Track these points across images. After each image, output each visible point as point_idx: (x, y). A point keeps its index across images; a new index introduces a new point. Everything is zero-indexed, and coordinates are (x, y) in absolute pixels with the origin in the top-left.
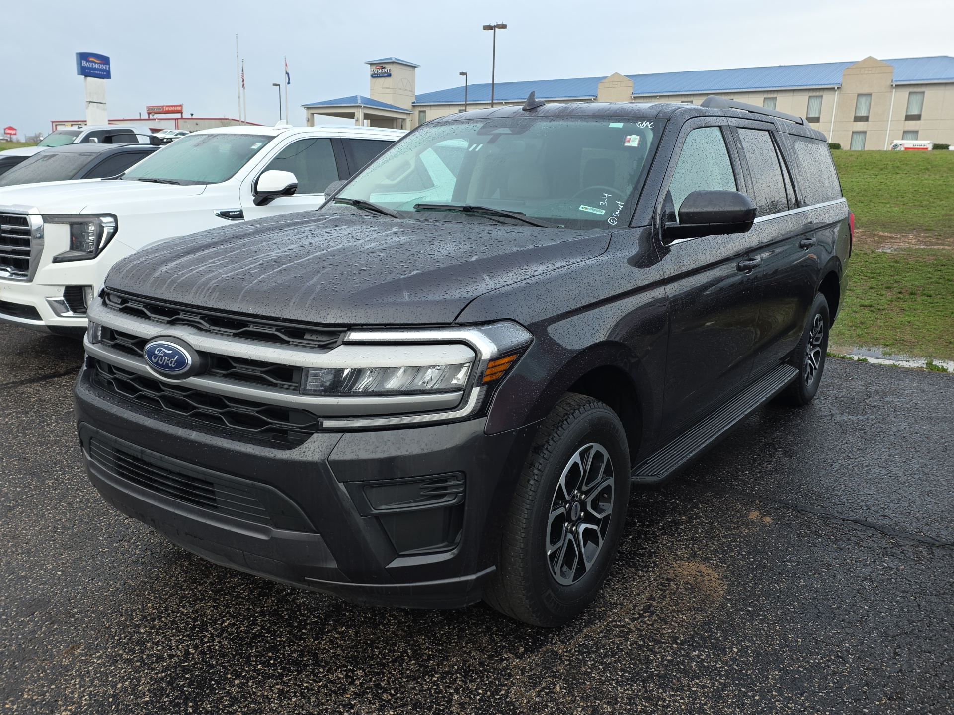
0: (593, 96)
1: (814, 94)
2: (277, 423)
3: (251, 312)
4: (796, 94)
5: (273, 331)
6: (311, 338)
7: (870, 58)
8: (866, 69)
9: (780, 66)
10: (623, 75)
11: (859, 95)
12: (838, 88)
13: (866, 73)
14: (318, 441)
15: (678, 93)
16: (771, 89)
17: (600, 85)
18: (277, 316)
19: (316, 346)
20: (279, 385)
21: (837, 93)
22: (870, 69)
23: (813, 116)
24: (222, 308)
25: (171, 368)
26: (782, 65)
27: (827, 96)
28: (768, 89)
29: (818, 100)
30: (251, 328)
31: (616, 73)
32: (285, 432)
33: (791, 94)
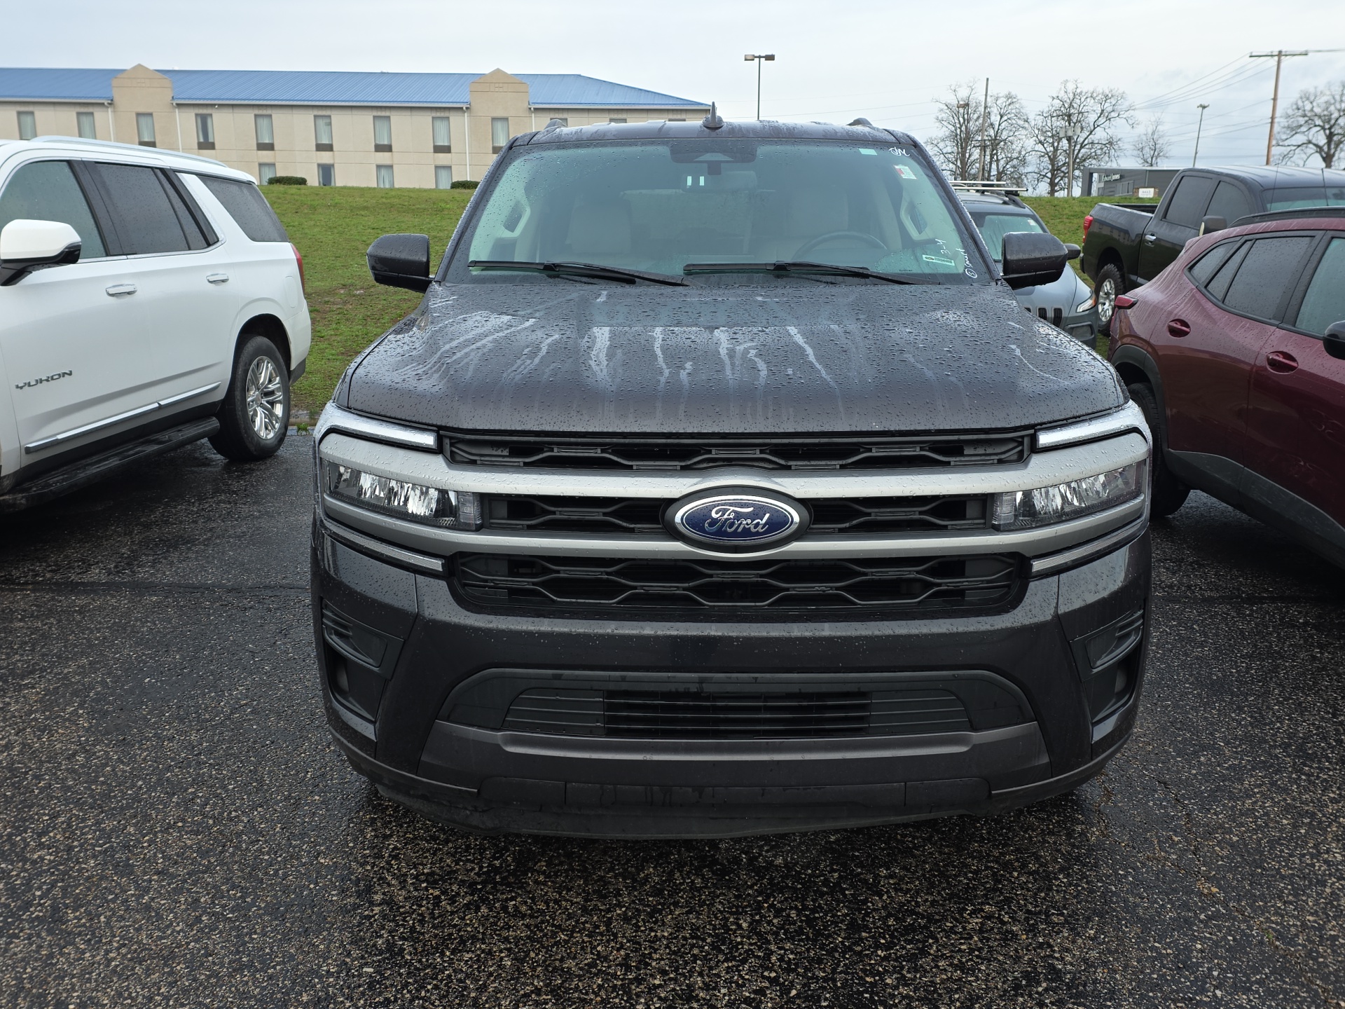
0: (107, 98)
1: (438, 114)
2: (947, 583)
3: (877, 428)
4: (415, 113)
5: (917, 451)
6: (976, 452)
7: (498, 71)
8: (497, 85)
9: (382, 73)
10: (152, 67)
11: (494, 119)
12: (467, 108)
13: (497, 89)
14: (1040, 592)
15: (246, 102)
16: (380, 104)
17: (115, 82)
18: (927, 428)
19: (996, 461)
20: (949, 527)
21: (466, 114)
22: (501, 85)
23: (442, 144)
24: (817, 429)
25: (758, 533)
26: (384, 71)
27: (455, 118)
28: (377, 104)
29: (445, 123)
30: (875, 453)
31: (140, 66)
32: (960, 593)
33: (408, 113)
